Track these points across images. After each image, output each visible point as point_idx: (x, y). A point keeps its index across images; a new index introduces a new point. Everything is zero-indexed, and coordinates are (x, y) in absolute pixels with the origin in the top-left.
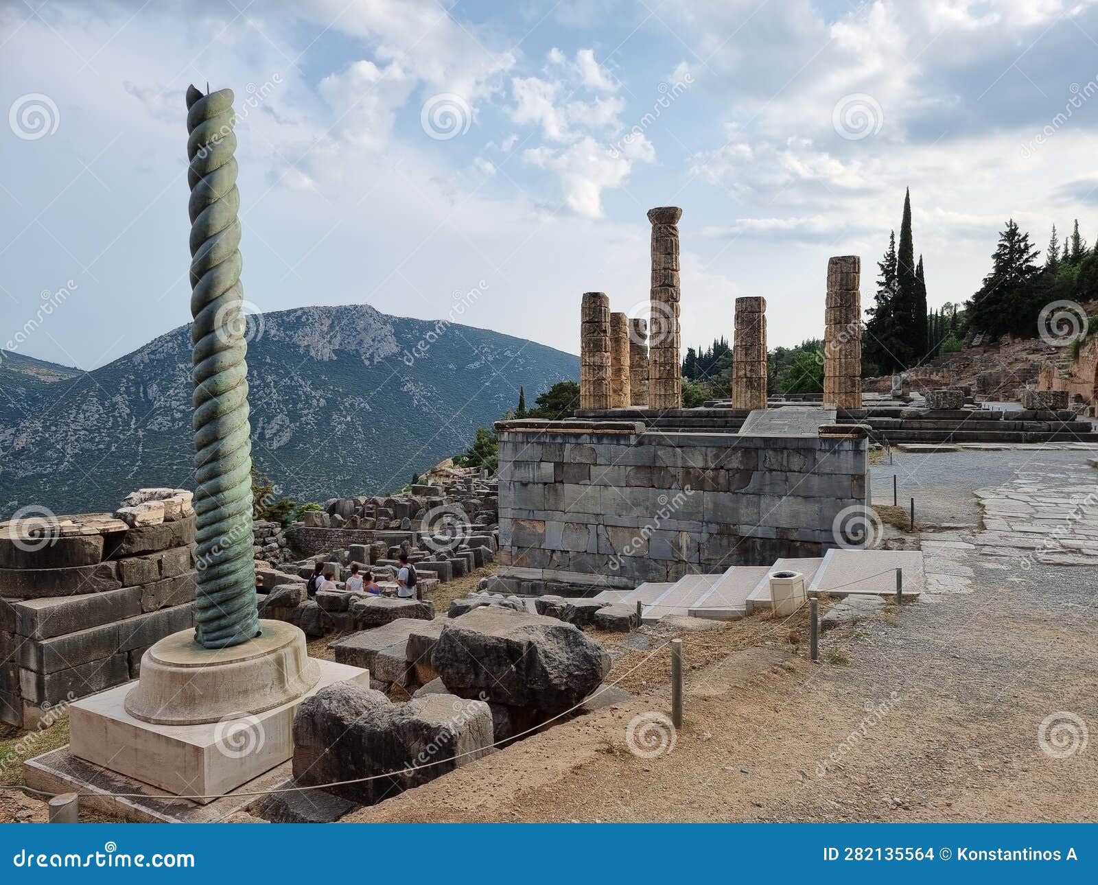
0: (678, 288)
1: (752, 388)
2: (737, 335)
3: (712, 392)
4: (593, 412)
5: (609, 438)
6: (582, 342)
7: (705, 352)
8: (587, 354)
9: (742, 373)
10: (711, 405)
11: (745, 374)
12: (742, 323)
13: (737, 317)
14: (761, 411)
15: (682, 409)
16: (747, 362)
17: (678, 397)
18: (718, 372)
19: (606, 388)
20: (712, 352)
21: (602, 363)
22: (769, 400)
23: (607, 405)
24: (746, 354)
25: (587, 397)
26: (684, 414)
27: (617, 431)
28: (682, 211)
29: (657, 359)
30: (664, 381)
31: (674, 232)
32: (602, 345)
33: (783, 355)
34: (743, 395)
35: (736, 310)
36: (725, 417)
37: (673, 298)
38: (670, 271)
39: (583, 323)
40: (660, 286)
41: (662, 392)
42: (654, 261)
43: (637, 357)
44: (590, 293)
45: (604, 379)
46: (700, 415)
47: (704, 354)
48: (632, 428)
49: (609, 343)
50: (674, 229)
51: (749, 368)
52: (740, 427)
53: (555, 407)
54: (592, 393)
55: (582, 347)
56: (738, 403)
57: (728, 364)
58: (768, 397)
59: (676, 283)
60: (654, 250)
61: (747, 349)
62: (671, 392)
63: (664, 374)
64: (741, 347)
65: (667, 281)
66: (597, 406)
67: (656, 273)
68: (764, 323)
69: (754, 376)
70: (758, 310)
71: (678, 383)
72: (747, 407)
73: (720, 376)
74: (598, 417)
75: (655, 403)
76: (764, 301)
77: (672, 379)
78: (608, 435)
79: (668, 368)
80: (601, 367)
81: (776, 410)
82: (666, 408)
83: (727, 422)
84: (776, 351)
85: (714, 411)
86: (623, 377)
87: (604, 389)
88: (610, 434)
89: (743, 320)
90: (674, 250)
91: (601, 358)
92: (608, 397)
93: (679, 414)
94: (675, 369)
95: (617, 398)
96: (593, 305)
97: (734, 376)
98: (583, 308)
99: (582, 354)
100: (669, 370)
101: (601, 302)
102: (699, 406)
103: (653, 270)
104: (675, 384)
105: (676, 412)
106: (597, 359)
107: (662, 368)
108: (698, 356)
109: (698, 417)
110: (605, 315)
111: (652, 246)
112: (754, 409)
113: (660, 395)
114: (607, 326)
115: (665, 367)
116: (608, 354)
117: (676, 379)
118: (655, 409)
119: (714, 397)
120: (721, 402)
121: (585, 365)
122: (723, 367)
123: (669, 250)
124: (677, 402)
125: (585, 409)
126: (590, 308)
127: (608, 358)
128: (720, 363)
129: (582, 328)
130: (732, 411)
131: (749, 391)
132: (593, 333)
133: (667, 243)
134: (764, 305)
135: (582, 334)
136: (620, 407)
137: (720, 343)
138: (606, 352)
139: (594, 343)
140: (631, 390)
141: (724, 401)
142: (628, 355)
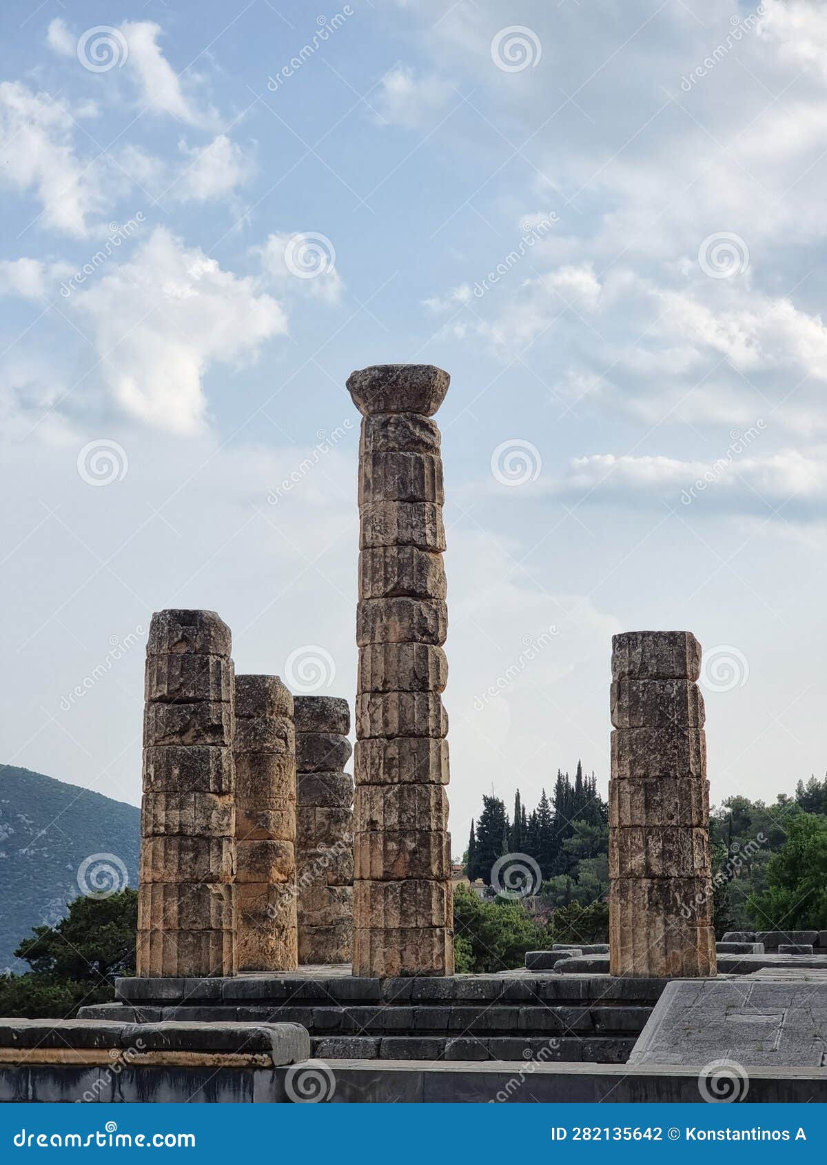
0: (440, 601)
1: (668, 911)
2: (621, 748)
3: (552, 925)
4: (176, 984)
5: (181, 1082)
6: (148, 761)
7: (531, 807)
8: (162, 798)
9: (636, 862)
10: (545, 963)
11: (647, 867)
12: (632, 711)
13: (618, 690)
14: (698, 982)
15: (457, 976)
16: (649, 830)
17: (442, 940)
18: (569, 868)
19: (219, 908)
20: (552, 808)
21: (207, 828)
22: (720, 950)
23: (219, 960)
24: (648, 805)
25: (159, 938)
26: (462, 992)
27: (209, 1059)
28: (448, 377)
29: (379, 818)
30: (397, 885)
31: (425, 436)
32: (208, 772)
33: (747, 821)
34: (642, 932)
35: (614, 669)
36: (589, 1001)
37: (425, 632)
38: (415, 550)
39: (151, 701)
40: (386, 595)
41: (394, 923)
42: (366, 521)
43: (320, 815)
44: (172, 612)
45: (214, 880)
46: (513, 994)
47: (529, 813)
48: (261, 1044)
49: (228, 765)
50: (428, 428)
51: (656, 846)
52: (636, 1033)
53: (75, 969)
54: (174, 922)
55: (147, 778)
56: (628, 957)
57: (597, 843)
58: (719, 938)
59: (435, 586)
60: (367, 487)
61: (649, 789)
62: (421, 922)
63: (400, 863)
64: (632, 780)
65: (406, 583)
66: (189, 965)
67: (373, 556)
68: (695, 709)
69: (674, 872)
70: (678, 671)
71: (441, 893)
72: (656, 971)
73: (576, 878)
74: (190, 1002)
75: (372, 957)
76: (694, 645)
77: (425, 880)
78: (174, 1071)
79: (411, 845)
80: (204, 842)
81: (742, 979)
82: (405, 974)
83: (594, 1017)
84: (728, 810)
85: (555, 984)
86: (276, 875)
87: (213, 911)
88: (185, 1067)
89: (635, 700)
90: (427, 489)
91: (206, 811)
92: (226, 937)
93: (445, 993)
94: (435, 851)
95: (252, 937)
96: (182, 649)
97: (614, 872)
98: (151, 656)
99: (146, 800)
100: (414, 852)
101: (207, 640)
102: (512, 968)
103: (364, 547)
104: (435, 895)
105: (436, 984)
106: (191, 817)
107: (392, 846)
108: (511, 822)
109: (503, 1001)
110: (219, 679)
111: (362, 476)
112: (676, 976)
113: (387, 932)
114: (227, 715)
115: (400, 843)
116: (229, 800)
117: (438, 879)
118: (373, 974)
119: (561, 939)
120: (576, 954)
121: (155, 834)
122: (584, 853)
123: (411, 489)
124: (442, 955)
125: (153, 974)
126: (171, 657)
127: (225, 812)
128: (575, 841)
129: (147, 720)
130: (609, 982)
131: (659, 919)
132: (182, 733)
133: (406, 469)
134: (696, 657)
135: (147, 736)
136: (262, 969)
137: (573, 783)
138: (221, 793)
139: (182, 768)
140: (301, 916)
141: (586, 952)
142: (292, 806)
